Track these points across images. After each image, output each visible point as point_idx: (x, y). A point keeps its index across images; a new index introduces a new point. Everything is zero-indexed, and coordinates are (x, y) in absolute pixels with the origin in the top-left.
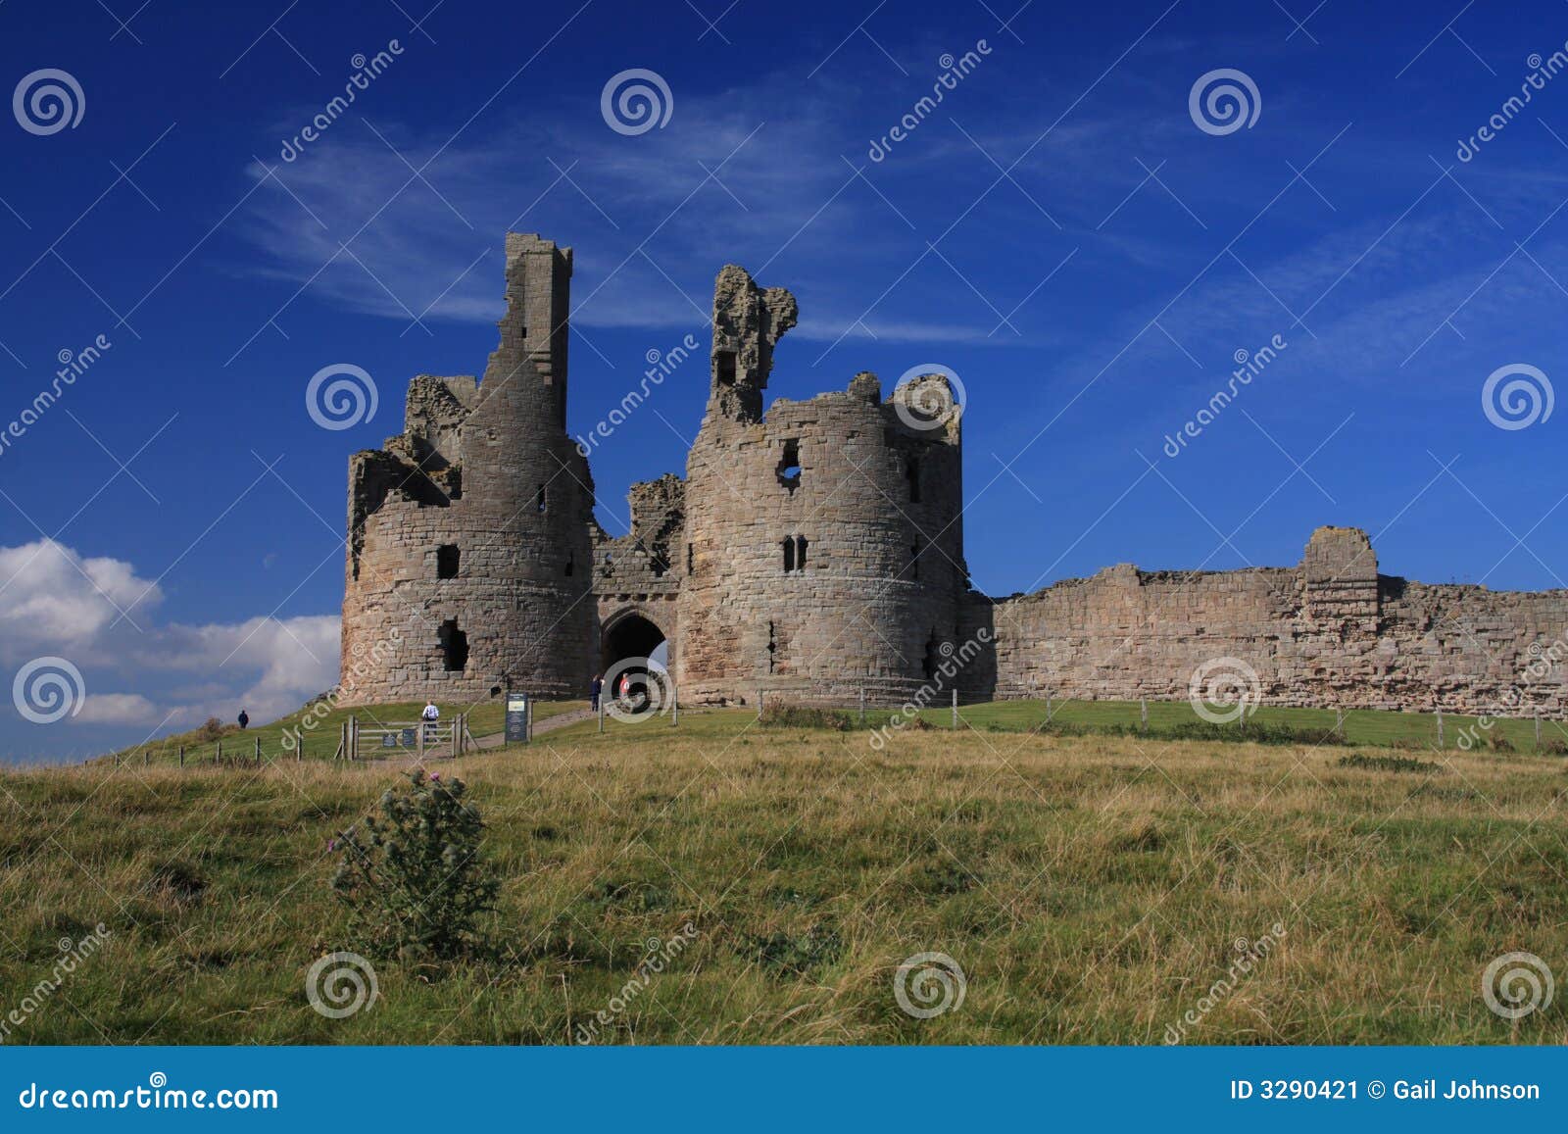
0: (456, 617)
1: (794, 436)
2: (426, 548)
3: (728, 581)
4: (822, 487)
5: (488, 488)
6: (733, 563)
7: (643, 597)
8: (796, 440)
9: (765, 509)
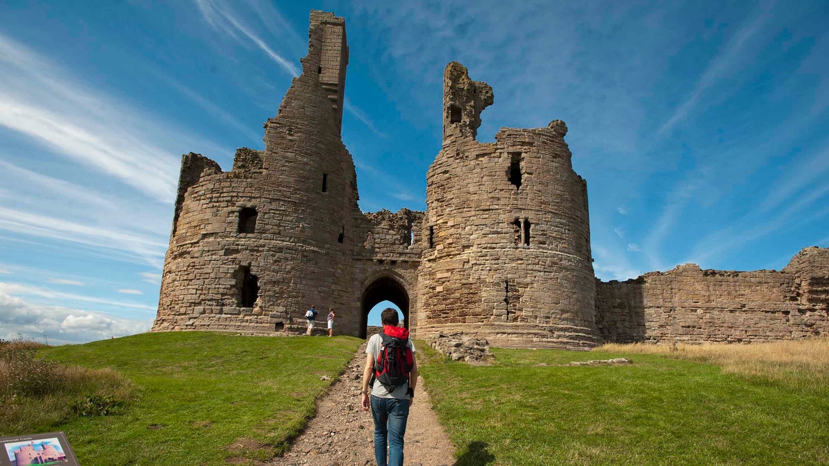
0: (250, 264)
1: (518, 150)
2: (230, 209)
3: (467, 251)
4: (540, 187)
5: (284, 168)
6: (472, 237)
7: (393, 263)
8: (520, 154)
9: (499, 199)
